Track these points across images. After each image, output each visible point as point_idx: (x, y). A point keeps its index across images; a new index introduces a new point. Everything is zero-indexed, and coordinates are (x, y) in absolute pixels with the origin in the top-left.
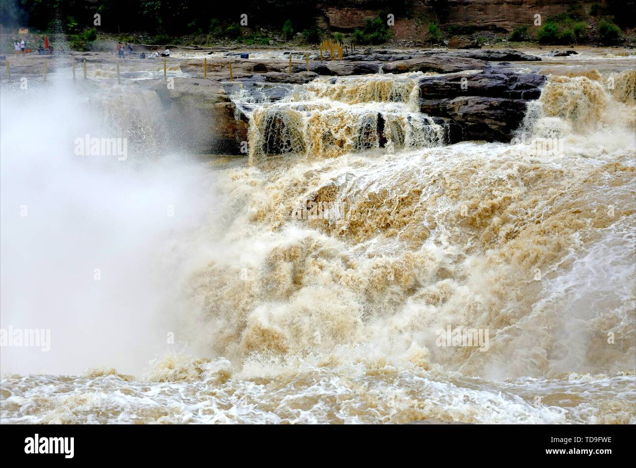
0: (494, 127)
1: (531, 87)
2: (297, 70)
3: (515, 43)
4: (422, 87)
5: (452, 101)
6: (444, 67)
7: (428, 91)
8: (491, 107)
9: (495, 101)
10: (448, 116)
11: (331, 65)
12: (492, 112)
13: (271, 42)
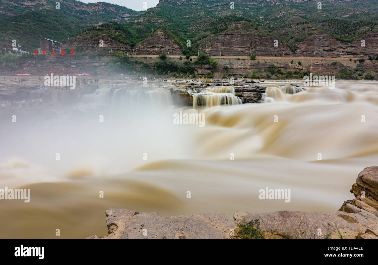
0: (254, 100)
1: (263, 90)
2: (202, 85)
3: (245, 78)
4: (235, 90)
5: (243, 93)
6: (238, 85)
7: (237, 91)
8: (254, 95)
9: (255, 93)
10: (243, 97)
11: (210, 84)
12: (254, 96)
13: (184, 77)
